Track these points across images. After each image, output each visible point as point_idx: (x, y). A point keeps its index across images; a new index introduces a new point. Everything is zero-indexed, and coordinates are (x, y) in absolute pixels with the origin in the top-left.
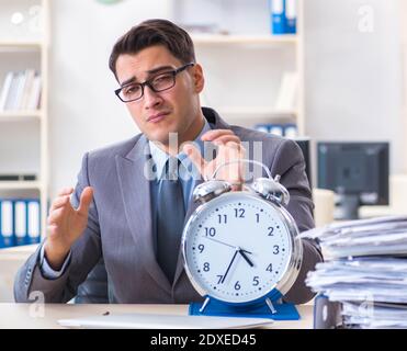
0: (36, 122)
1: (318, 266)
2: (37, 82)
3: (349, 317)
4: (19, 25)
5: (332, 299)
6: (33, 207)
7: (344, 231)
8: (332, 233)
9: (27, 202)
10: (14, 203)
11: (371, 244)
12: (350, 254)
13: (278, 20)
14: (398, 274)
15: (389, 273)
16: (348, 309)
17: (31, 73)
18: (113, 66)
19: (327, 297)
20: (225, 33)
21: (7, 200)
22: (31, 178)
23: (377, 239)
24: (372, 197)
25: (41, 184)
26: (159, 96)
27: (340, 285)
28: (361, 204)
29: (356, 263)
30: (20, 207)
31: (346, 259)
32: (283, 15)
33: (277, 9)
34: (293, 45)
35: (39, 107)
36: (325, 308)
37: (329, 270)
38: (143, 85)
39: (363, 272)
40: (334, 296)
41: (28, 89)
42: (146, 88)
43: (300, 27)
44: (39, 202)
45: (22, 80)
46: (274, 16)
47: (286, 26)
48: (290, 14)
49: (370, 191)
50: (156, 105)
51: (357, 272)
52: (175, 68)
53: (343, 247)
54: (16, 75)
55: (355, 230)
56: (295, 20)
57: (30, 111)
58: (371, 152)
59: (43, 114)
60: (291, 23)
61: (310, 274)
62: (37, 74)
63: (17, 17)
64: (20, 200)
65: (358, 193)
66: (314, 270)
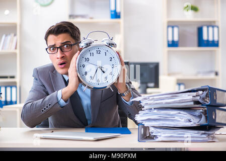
0: (15, 54)
1: (140, 112)
2: (15, 38)
3: (152, 133)
4: (7, 15)
5: (145, 125)
6: (14, 89)
7: (150, 98)
8: (145, 99)
9: (11, 87)
10: (6, 88)
11: (162, 103)
12: (153, 107)
13: (113, 13)
14: (172, 115)
15: (169, 115)
16: (152, 129)
17: (13, 35)
18: (46, 38)
19: (144, 125)
20: (92, 18)
21: (3, 86)
22: (13, 77)
23: (164, 101)
24: (152, 85)
25: (17, 80)
26: (64, 54)
27: (149, 120)
28: (148, 87)
29: (155, 111)
30: (9, 89)
31: (151, 109)
32: (115, 11)
33: (113, 8)
34: (119, 23)
35: (16, 48)
36: (142, 129)
37: (144, 114)
38: (58, 48)
39: (158, 114)
40: (146, 124)
41: (11, 41)
42: (59, 49)
43: (122, 15)
44: (16, 87)
45: (9, 38)
46: (112, 11)
47: (116, 15)
48: (118, 10)
49: (151, 82)
50: (62, 58)
51: (156, 115)
52: (72, 43)
53: (150, 104)
54: (6, 36)
55: (155, 97)
56: (120, 13)
57: (12, 50)
58: (152, 66)
59: (18, 51)
60: (118, 14)
61: (136, 115)
62: (15, 35)
63: (7, 12)
64: (9, 86)
65: (146, 83)
66: (138, 114)
